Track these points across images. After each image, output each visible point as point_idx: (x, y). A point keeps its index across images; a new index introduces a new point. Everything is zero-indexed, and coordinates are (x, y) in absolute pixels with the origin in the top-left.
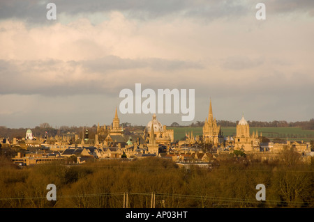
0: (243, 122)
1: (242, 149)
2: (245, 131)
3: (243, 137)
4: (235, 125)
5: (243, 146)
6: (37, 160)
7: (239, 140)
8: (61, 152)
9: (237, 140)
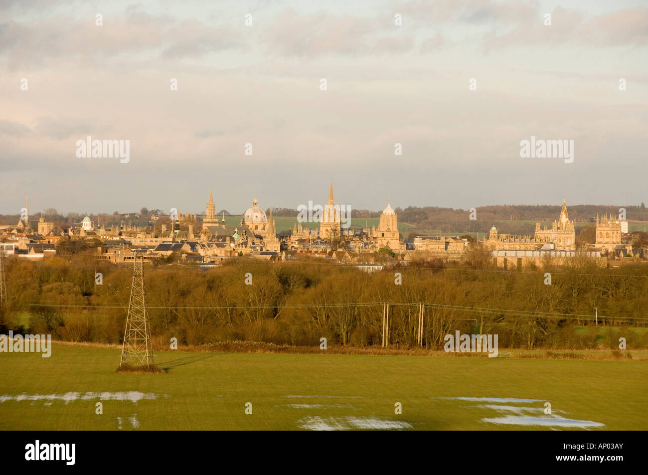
0: (389, 211)
1: (387, 246)
2: (391, 222)
3: (389, 230)
4: (378, 215)
5: (388, 242)
6: (125, 258)
7: (383, 235)
8: (153, 247)
9: (380, 235)
